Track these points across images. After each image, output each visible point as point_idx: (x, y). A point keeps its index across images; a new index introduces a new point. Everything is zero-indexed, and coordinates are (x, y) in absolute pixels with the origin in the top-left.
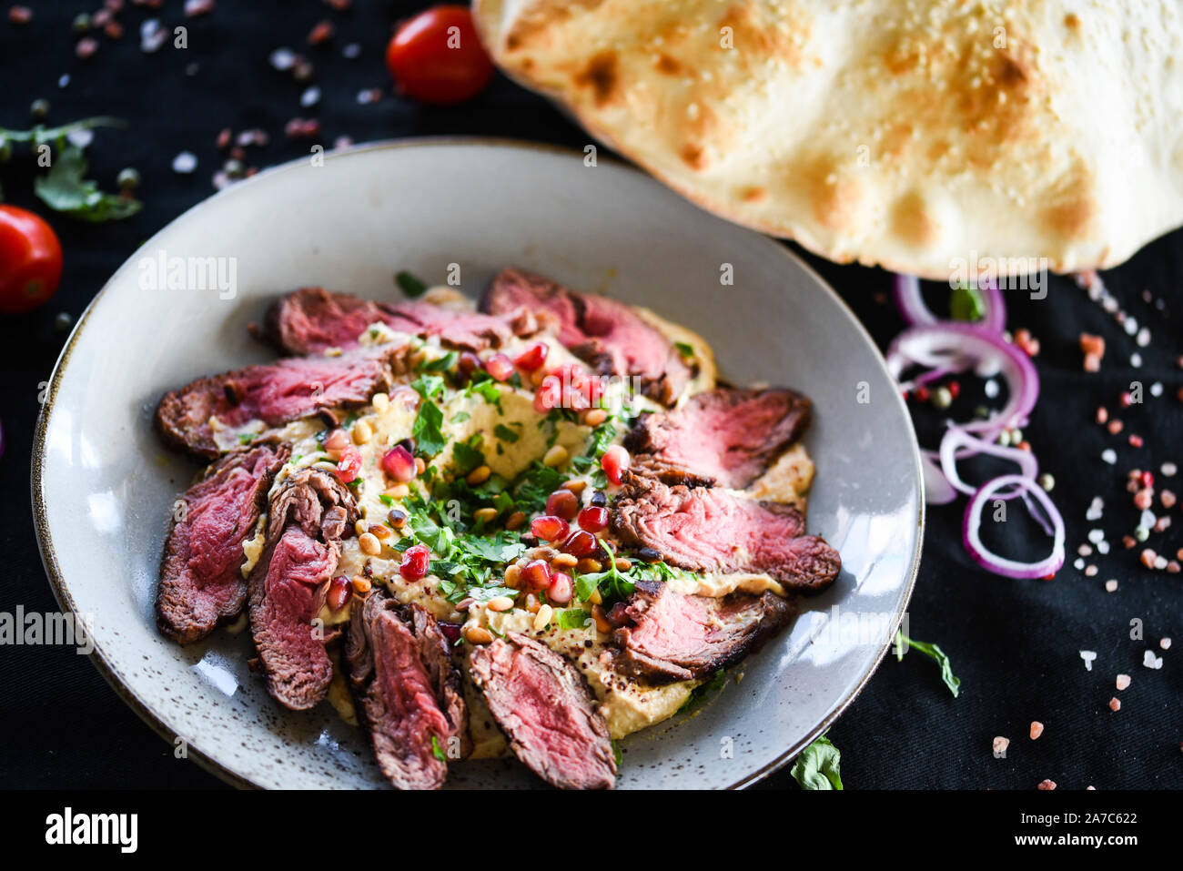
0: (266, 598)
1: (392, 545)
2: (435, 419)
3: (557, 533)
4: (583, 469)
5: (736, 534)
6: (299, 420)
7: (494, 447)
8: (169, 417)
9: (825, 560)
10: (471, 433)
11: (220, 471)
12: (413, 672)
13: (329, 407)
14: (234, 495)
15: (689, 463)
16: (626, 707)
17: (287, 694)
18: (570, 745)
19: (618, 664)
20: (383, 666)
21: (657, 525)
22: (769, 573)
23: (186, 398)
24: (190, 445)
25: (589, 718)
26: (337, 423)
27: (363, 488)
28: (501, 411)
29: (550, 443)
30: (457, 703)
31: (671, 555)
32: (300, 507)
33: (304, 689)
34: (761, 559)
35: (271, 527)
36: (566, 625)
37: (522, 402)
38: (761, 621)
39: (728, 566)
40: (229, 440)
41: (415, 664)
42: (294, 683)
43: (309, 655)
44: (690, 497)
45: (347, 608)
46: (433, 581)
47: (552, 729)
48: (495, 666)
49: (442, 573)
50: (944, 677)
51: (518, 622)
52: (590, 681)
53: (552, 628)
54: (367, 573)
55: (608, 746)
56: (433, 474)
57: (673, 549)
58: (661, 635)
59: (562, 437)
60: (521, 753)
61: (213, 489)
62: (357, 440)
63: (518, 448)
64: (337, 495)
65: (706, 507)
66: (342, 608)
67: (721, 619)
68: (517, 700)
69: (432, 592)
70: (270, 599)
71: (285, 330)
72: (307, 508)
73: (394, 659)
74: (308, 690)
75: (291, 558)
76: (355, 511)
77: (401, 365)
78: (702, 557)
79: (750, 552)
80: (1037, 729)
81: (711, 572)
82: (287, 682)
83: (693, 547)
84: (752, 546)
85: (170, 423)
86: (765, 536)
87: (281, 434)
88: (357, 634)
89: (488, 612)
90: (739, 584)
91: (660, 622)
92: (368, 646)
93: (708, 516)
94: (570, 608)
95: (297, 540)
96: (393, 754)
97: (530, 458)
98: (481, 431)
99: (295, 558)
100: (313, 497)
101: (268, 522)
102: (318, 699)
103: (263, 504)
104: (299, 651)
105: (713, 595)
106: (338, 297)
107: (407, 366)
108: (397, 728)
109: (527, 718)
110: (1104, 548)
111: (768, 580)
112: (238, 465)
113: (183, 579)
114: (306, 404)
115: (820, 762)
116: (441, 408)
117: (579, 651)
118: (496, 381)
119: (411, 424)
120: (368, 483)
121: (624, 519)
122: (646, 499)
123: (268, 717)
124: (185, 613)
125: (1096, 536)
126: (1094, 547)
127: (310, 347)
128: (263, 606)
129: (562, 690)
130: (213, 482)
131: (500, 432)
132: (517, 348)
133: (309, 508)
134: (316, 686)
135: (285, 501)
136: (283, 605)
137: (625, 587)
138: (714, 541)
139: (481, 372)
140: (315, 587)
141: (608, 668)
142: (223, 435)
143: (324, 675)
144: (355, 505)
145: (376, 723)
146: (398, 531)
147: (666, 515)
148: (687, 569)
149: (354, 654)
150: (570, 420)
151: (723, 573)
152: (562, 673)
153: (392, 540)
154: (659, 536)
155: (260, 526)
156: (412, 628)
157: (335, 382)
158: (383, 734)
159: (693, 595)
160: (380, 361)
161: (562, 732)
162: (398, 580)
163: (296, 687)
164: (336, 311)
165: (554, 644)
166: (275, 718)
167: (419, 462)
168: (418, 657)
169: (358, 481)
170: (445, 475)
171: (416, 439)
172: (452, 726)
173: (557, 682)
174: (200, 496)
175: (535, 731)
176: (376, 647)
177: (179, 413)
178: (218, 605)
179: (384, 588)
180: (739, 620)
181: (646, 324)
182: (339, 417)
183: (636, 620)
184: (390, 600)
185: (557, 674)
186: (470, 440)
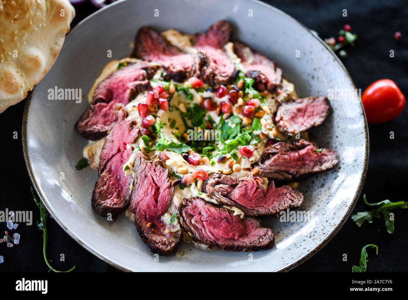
0: (256, 209)
1: (235, 161)
4: (192, 97)
6: (173, 196)
7: (177, 130)
8: (167, 247)
11: (191, 229)
12: (292, 155)
13: (171, 182)
17: (298, 201)
19: (280, 89)
20: (287, 167)
22: (225, 45)
24: (178, 241)
26: (178, 180)
29: (178, 109)
33: (295, 196)
34: (219, 46)
35: (230, 203)
37: (163, 115)
40: (174, 227)
41: (288, 154)
43: (279, 194)
45: (263, 178)
46: (251, 147)
61: (200, 231)
62: (186, 173)
63: (177, 122)
64: (216, 179)
66: (263, 180)
70: (256, 207)
73: (286, 162)
76: (220, 173)
82: (293, 201)
85: (169, 247)
87: (177, 204)
88: (273, 175)
89: (267, 127)
92: (278, 172)
95: (236, 193)
96: (321, 165)
97: (181, 118)
98: (172, 132)
100: (218, 186)
101: (227, 205)
102: (298, 192)
108: (309, 165)
111: (228, 46)
112: (190, 221)
114: (165, 193)
117: (276, 101)
118: (155, 122)
119: (176, 154)
120: (205, 170)
121: (223, 80)
122: (215, 72)
124: (263, 238)
128: (259, 210)
129: (291, 109)
130: (197, 231)
131: (172, 126)
132: (135, 116)
136: (260, 202)
139: (151, 128)
140: (257, 187)
142: (171, 229)
143: (288, 189)
144: (218, 173)
145: (309, 171)
146: (228, 159)
147: (219, 67)
149: (280, 178)
152: (285, 108)
153: (233, 161)
154: (227, 71)
163: (294, 198)
168: (285, 153)
173: (289, 110)
175: (307, 119)
176: (280, 168)
177: (164, 244)
178: (256, 228)
182: (175, 179)
183: (266, 79)
184: (259, 163)
186: (176, 137)
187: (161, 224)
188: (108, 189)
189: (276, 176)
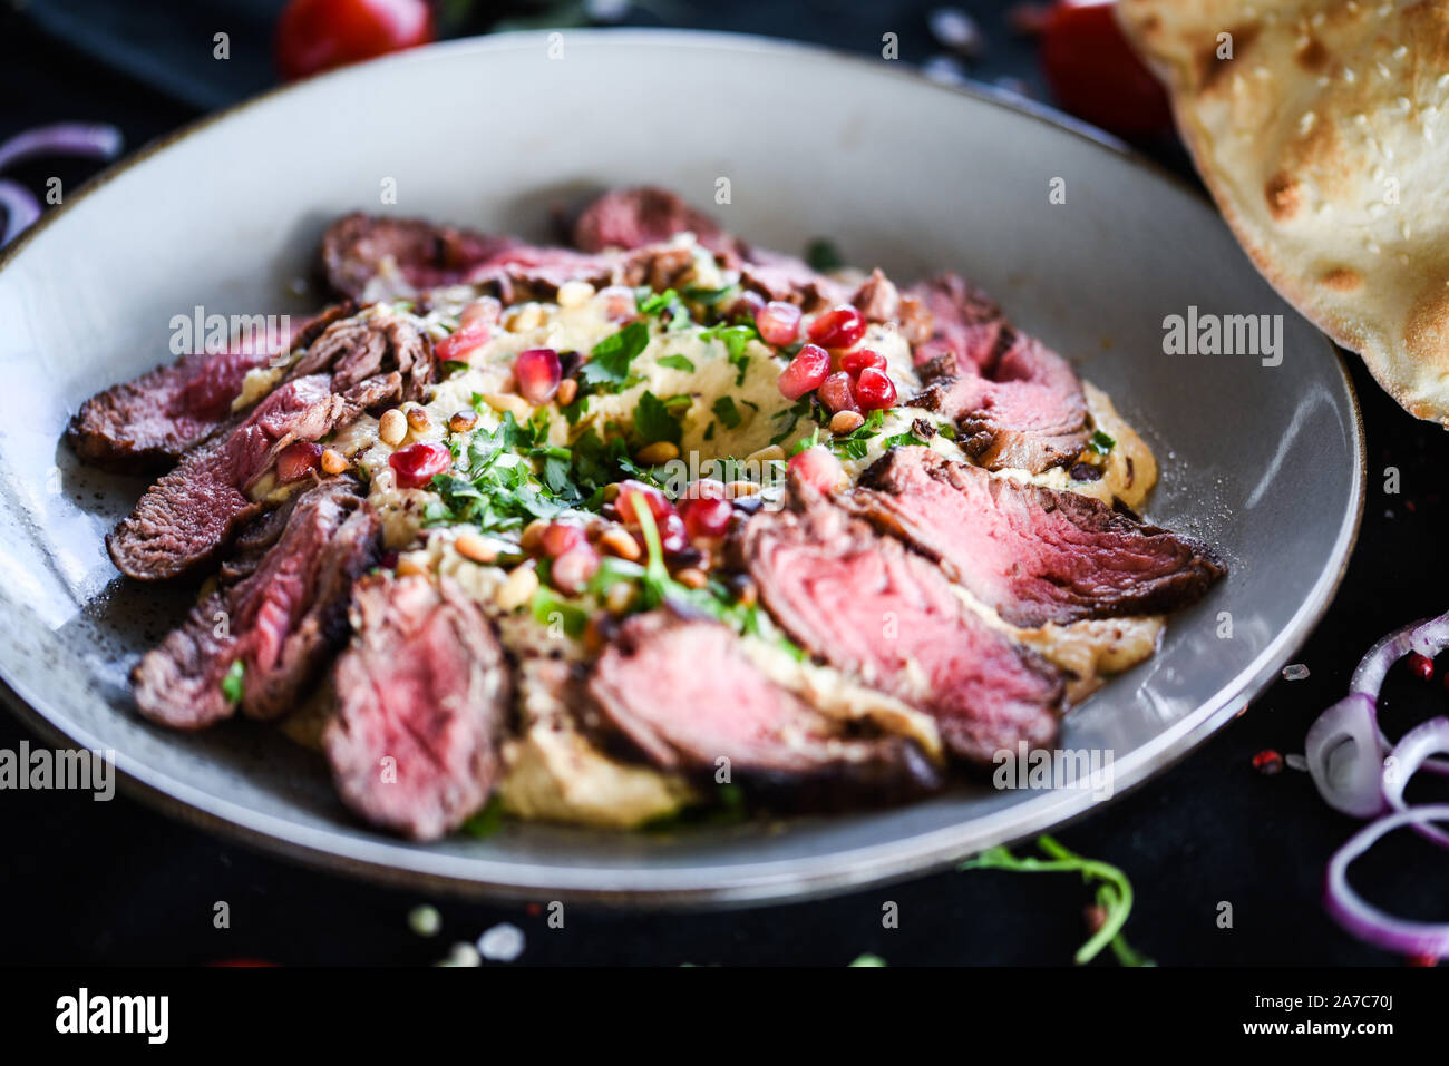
2: (636, 346)
5: (921, 646)
7: (703, 426)
8: (337, 241)
10: (683, 390)
12: (290, 579)
15: (923, 522)
16: (537, 758)
17: (128, 551)
18: (419, 765)
19: (568, 691)
21: (786, 558)
25: (478, 747)
27: (459, 376)
28: (740, 380)
29: (775, 440)
30: (307, 638)
31: (780, 606)
32: (350, 354)
33: (157, 554)
36: (545, 617)
37: (773, 375)
39: (876, 679)
42: (151, 542)
43: (205, 524)
44: (868, 547)
45: (292, 486)
46: (428, 498)
47: (414, 734)
48: (393, 615)
49: (448, 491)
51: (479, 582)
53: (523, 612)
54: (353, 457)
55: (476, 796)
56: (585, 416)
57: (792, 604)
58: (662, 687)
59: (793, 437)
60: (334, 735)
62: (508, 326)
63: (734, 439)
64: (409, 361)
65: (889, 579)
66: (288, 482)
67: (808, 738)
68: (398, 677)
69: (414, 509)
70: (227, 447)
72: (357, 357)
74: (161, 559)
75: (282, 402)
78: (836, 643)
79: (931, 685)
81: (839, 671)
83: (827, 618)
84: (942, 680)
86: (978, 679)
87: (436, 296)
89: (449, 550)
90: (878, 710)
92: (275, 537)
93: (885, 592)
94: (572, 603)
95: (311, 388)
96: (179, 665)
98: (698, 395)
99: (287, 405)
100: (377, 348)
101: (301, 358)
102: (164, 574)
103: (312, 334)
104: (201, 516)
105: (820, 704)
107: (669, 283)
109: (388, 702)
111: (925, 727)
113: (159, 394)
116: (654, 338)
117: (535, 655)
118: (758, 337)
119: (601, 339)
121: (746, 532)
124: (113, 422)
128: (211, 453)
129: (468, 693)
131: (723, 407)
133: (359, 360)
134: (176, 559)
136: (233, 459)
138: (870, 629)
140: (273, 439)
141: (553, 693)
144: (425, 383)
146: (449, 433)
148: (794, 640)
150: (817, 418)
151: (859, 683)
155: (288, 360)
156: (334, 529)
158: (194, 638)
159: (785, 688)
161: (423, 743)
162: (384, 477)
167: (570, 386)
169: (458, 363)
170: (607, 427)
171: (589, 358)
172: (279, 663)
173: (468, 679)
176: (282, 538)
177: (353, 240)
179: (361, 481)
182: (512, 293)
183: (636, 644)
184: (355, 497)
185: (477, 670)
186: (672, 398)
189: (270, 530)
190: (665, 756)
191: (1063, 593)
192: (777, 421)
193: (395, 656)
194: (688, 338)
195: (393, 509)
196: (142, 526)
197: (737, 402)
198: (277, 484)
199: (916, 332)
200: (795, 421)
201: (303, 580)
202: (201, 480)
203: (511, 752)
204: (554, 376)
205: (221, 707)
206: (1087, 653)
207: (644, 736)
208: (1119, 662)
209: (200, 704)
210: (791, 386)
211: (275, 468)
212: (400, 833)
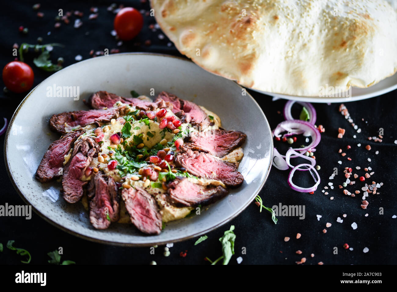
1: (107, 160)
2: (129, 128)
3: (157, 161)
4: (170, 146)
5: (213, 168)
6: (89, 125)
7: (146, 138)
8: (53, 122)
9: (239, 178)
10: (140, 133)
11: (64, 137)
12: (105, 195)
13: (98, 121)
14: (66, 144)
15: (202, 146)
16: (168, 212)
17: (68, 198)
18: (149, 221)
19: (167, 199)
20: (97, 193)
21: (187, 162)
22: (222, 181)
23: (59, 117)
24: (57, 130)
25: (156, 214)
26: (100, 126)
27: (103, 144)
28: (149, 128)
29: (163, 138)
30: (116, 205)
31: (190, 170)
32: (83, 147)
33: (74, 197)
34: (220, 177)
36: (154, 187)
37: (156, 126)
38: (216, 193)
39: (209, 177)
40: (69, 130)
41: (107, 193)
42: (71, 195)
43: (77, 188)
44: (199, 155)
45: (91, 176)
46: (117, 171)
47: (144, 215)
48: (130, 195)
49: (120, 169)
50: (272, 218)
51: (139, 184)
52: (159, 204)
53: (149, 187)
54: (98, 167)
55: (161, 222)
56: (126, 143)
57: (191, 169)
58: (182, 192)
59: (166, 136)
60: (133, 221)
61: (61, 142)
62: (104, 131)
63: (153, 139)
64: (94, 145)
65: (204, 159)
66: (89, 176)
67: (204, 191)
68: (135, 206)
69: (116, 174)
70: (69, 172)
71: (93, 102)
72: (84, 147)
73: (100, 191)
74: (75, 198)
75: (77, 161)
76: (99, 150)
77: (123, 112)
78: (201, 173)
79: (217, 174)
80: (299, 236)
81: (203, 178)
82: (69, 195)
83: (198, 170)
84: (218, 173)
85: (53, 123)
86: (223, 170)
87: (83, 128)
88: (92, 183)
89: (131, 180)
90: (211, 182)
91: (182, 188)
92: (95, 187)
93: (204, 161)
94: (156, 182)
95: (80, 156)
96: (95, 217)
97: (156, 142)
98: (143, 133)
99: (78, 161)
100: (87, 144)
101: (73, 151)
102: (77, 201)
103: (72, 145)
104: (75, 187)
105: (203, 184)
106: (111, 94)
107: (124, 112)
108: (98, 210)
109: (137, 211)
110: (332, 188)
111: (221, 182)
112: (70, 136)
113: (46, 165)
114: (92, 121)
115: (229, 238)
116: (131, 125)
117: (156, 194)
118: (149, 119)
119: (122, 128)
120: (105, 143)
121: (178, 159)
122: (185, 154)
123: (62, 205)
124: (44, 174)
125: (330, 184)
126: (329, 187)
127: (100, 107)
128: (67, 174)
129: (149, 205)
130: (62, 140)
131: (149, 134)
132: (157, 111)
133: (85, 148)
134: (77, 197)
135: (78, 145)
136: (73, 174)
137: (173, 177)
138: (205, 169)
139: (146, 116)
140: (82, 169)
141: (164, 200)
142: (68, 128)
143: (80, 194)
144: (99, 148)
145: (92, 208)
146: (110, 157)
147: (191, 159)
148: (195, 175)
149: (90, 189)
150: (169, 132)
151: (207, 179)
152: (150, 200)
153: (108, 158)
154: (187, 164)
155: (70, 151)
156: (107, 183)
157: (102, 115)
158: (94, 212)
159: (196, 184)
160: (116, 110)
161: (147, 217)
162: (107, 169)
163: (71, 197)
164: (110, 98)
165: (149, 191)
166: (64, 206)
167: (122, 139)
168: (108, 191)
169: (102, 142)
170: (130, 145)
171: (122, 133)
172: (114, 211)
173: (148, 202)
174: (57, 144)
175: (139, 215)
176: (96, 187)
177: (56, 121)
178: (54, 173)
179: (103, 171)
180: (209, 193)
181: (201, 109)
182: (101, 125)
183: (175, 187)
184: (104, 175)
185: (148, 200)
186: (139, 135)
187: (74, 125)
188: (109, 100)
189: (92, 187)
190: (189, 204)
191: (222, 148)
192: (161, 134)
193: (133, 202)
194: (137, 123)
195: (113, 175)
196: (67, 193)
197: (151, 132)
198: (87, 176)
199: (171, 108)
200: (165, 133)
201: (107, 194)
202: (69, 180)
203: (162, 212)
204: (119, 139)
205: (109, 222)
206: (235, 159)
207: (183, 202)
208: (240, 158)
209: (105, 223)
210: (161, 127)
211: (85, 174)
212: (155, 234)
